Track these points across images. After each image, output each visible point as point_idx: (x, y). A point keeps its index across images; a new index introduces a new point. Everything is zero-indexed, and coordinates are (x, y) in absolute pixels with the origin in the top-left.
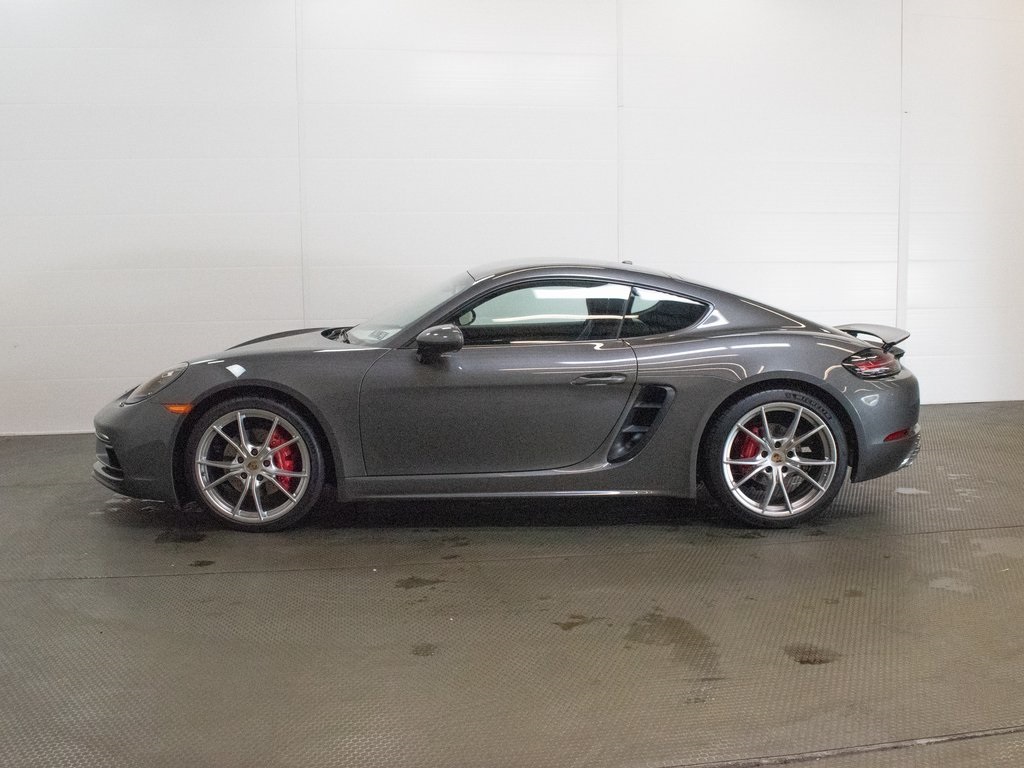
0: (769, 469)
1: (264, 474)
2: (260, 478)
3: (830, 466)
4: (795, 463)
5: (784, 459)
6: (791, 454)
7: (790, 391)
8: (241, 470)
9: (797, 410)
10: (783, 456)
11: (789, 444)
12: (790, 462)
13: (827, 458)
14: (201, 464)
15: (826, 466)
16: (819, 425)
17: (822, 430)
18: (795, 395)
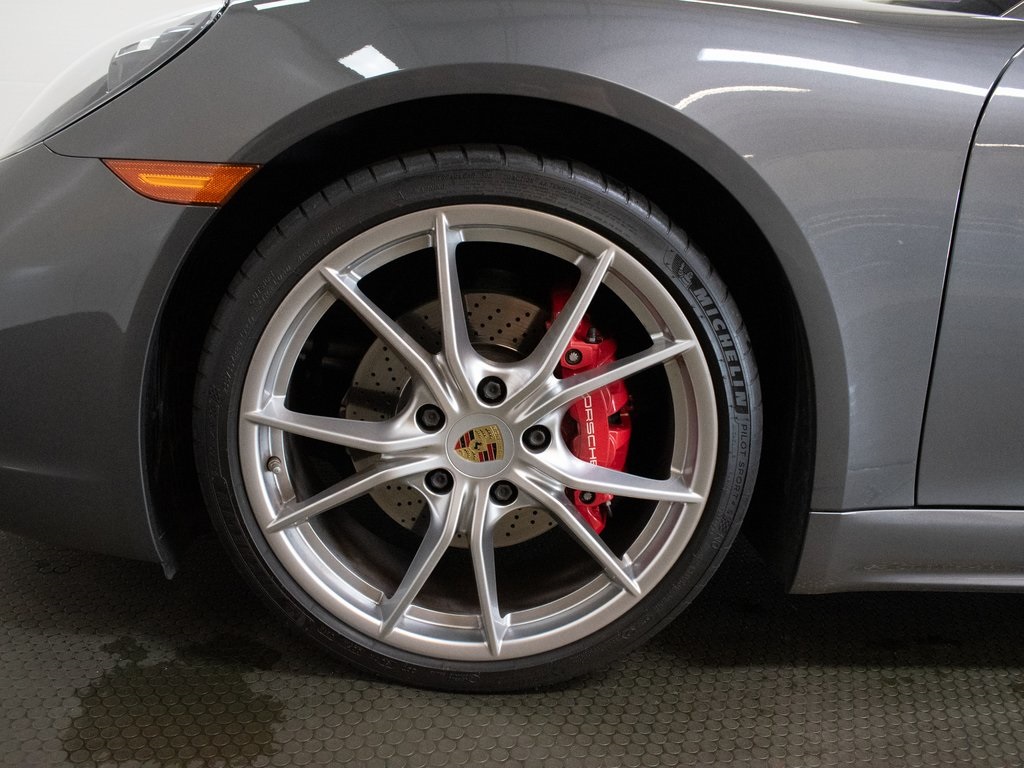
1: (522, 476)
2: (504, 491)
8: (431, 462)
14: (262, 424)
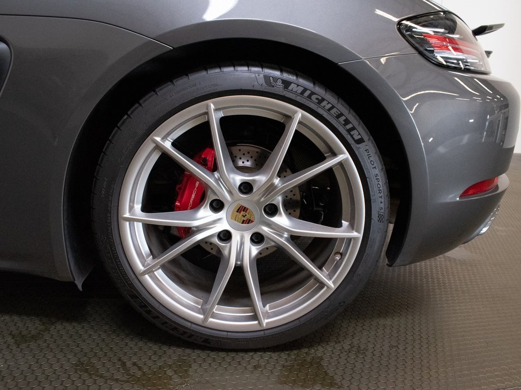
0: (226, 236)
3: (349, 240)
4: (279, 229)
5: (256, 218)
6: (272, 210)
7: (277, 73)
9: (289, 118)
10: (257, 213)
11: (271, 188)
12: (270, 225)
13: (345, 223)
15: (342, 239)
16: (334, 154)
17: (341, 164)
18: (287, 84)
